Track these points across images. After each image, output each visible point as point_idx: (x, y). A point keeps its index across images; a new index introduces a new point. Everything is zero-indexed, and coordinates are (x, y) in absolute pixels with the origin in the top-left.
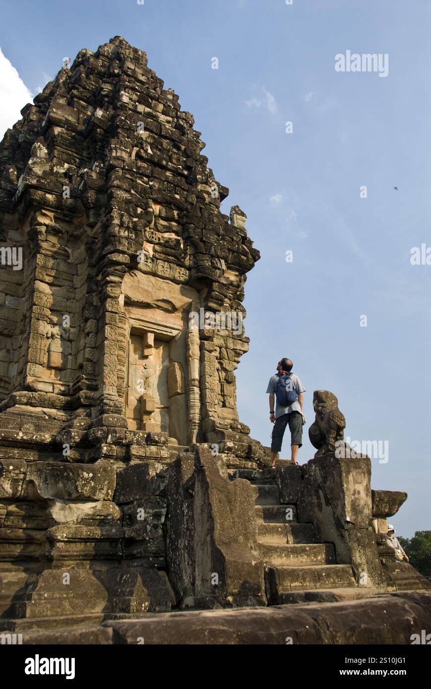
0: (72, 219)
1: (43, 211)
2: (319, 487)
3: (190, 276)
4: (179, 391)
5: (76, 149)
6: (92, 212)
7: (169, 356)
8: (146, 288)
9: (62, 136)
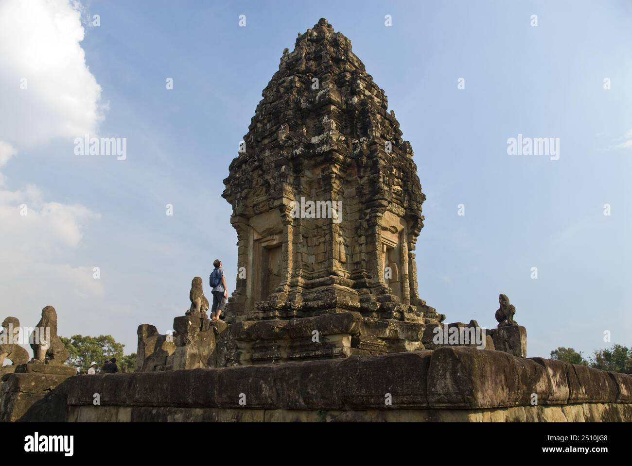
0: (346, 170)
1: (336, 165)
2: (506, 341)
3: (406, 213)
4: (398, 280)
5: (340, 120)
6: (362, 170)
7: (388, 258)
8: (387, 219)
9: (334, 112)
